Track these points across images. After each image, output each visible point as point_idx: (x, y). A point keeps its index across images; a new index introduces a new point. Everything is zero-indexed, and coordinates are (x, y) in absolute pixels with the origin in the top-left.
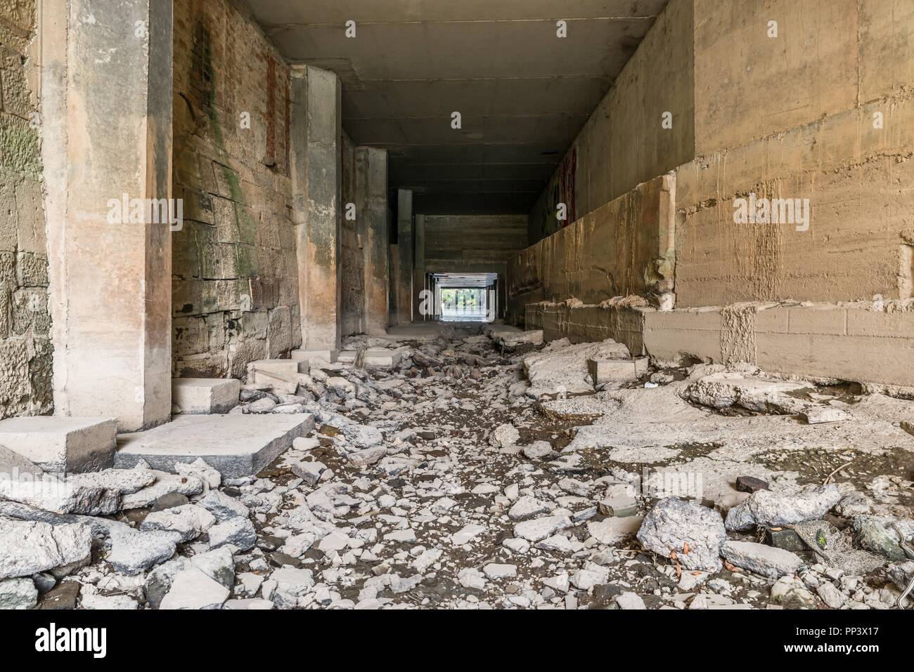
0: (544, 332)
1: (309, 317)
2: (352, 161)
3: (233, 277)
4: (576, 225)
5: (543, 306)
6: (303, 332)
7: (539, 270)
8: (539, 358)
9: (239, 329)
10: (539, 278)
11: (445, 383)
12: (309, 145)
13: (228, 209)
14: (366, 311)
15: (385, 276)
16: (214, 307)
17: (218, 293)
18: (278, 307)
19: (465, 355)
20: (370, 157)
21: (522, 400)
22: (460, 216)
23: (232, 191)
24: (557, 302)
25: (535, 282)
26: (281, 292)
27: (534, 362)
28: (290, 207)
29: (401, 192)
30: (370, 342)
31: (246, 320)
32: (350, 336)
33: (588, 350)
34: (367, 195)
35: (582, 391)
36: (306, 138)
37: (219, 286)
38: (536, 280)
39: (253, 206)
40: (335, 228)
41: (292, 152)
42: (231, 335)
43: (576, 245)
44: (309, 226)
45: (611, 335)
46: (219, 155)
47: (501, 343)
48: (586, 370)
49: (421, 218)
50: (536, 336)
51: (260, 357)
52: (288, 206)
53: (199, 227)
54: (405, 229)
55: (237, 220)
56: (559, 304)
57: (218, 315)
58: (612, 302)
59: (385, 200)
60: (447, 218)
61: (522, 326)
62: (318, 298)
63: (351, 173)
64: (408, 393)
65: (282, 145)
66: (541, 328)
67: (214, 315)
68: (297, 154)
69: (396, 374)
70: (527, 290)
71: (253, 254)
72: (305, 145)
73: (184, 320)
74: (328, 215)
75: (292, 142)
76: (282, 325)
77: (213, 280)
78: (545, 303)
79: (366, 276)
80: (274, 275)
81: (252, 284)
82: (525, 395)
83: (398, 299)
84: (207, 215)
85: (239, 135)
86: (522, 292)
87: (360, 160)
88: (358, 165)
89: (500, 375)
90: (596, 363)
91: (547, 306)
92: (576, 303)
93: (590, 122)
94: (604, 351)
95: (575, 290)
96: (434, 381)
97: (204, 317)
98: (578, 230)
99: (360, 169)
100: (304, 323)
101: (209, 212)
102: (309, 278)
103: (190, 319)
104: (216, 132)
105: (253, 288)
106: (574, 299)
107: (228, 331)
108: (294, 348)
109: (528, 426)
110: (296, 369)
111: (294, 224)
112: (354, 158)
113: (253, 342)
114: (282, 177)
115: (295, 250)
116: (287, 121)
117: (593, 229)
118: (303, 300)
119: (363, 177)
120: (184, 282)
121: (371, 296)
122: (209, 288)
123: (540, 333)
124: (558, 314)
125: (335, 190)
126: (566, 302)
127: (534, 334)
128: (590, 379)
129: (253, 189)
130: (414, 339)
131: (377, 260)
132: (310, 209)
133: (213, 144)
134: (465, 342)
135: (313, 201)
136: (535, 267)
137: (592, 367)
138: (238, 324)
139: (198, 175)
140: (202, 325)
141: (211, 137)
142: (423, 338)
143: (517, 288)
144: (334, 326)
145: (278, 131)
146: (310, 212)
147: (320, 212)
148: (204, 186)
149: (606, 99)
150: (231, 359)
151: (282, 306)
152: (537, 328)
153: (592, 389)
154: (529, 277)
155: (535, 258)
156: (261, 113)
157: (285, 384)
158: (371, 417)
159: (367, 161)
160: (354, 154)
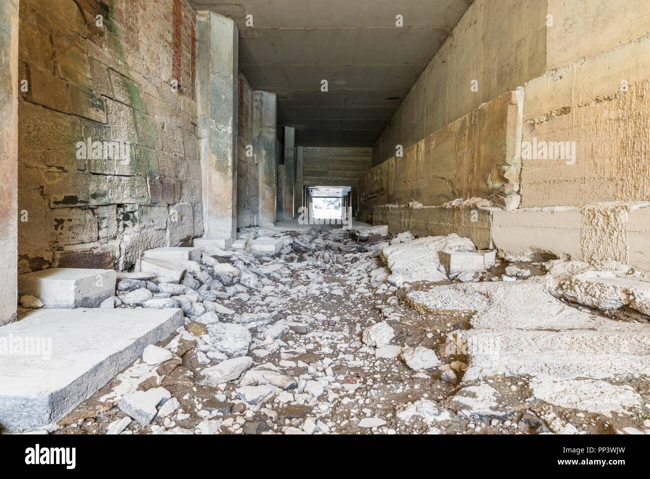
0: (389, 227)
1: (210, 213)
2: (251, 99)
3: (127, 174)
4: (418, 146)
5: (388, 207)
6: (205, 224)
7: (384, 182)
8: (395, 249)
9: (134, 221)
10: (385, 187)
11: (316, 267)
12: (211, 75)
13: (126, 112)
14: (260, 209)
15: (274, 185)
16: (105, 200)
17: (109, 188)
18: (180, 203)
19: (331, 243)
20: (264, 99)
21: (384, 286)
22: (327, 148)
23: (131, 98)
24: (399, 205)
25: (381, 191)
26: (184, 191)
27: (392, 252)
28: (195, 125)
29: (287, 128)
30: (261, 232)
31: (142, 213)
32: (247, 227)
33: (437, 243)
34: (261, 126)
35: (438, 280)
36: (208, 70)
37: (110, 181)
38: (382, 189)
39: (156, 117)
40: (232, 144)
41: (197, 81)
42: (125, 226)
43: (417, 161)
44: (210, 140)
45: (454, 230)
46: (118, 65)
47: (357, 234)
48: (438, 261)
49: (301, 149)
50: (383, 230)
51: (160, 244)
52: (192, 123)
53: (88, 123)
54: (289, 154)
55: (136, 125)
56: (403, 206)
57: (110, 207)
58: (455, 203)
59: (275, 130)
60: (318, 149)
61: (370, 222)
62: (217, 197)
63: (250, 109)
64: (286, 277)
65: (188, 74)
66: (387, 224)
67: (105, 208)
68: (202, 83)
69: (277, 258)
70: (374, 197)
71: (153, 155)
72: (208, 75)
73: (66, 211)
74: (226, 133)
75: (197, 73)
76: (184, 218)
77: (104, 175)
78: (390, 206)
79: (260, 184)
80: (177, 177)
81: (151, 181)
82: (386, 282)
83: (284, 202)
84: (97, 113)
85: (142, 53)
86: (370, 198)
87: (256, 101)
88: (255, 104)
89: (361, 261)
90: (449, 255)
91: (391, 208)
92: (418, 205)
93: (427, 70)
94: (452, 244)
95: (416, 195)
96: (308, 265)
97: (92, 209)
98: (419, 149)
99: (257, 107)
100: (206, 217)
101: (101, 111)
102: (210, 182)
103: (74, 211)
104: (115, 44)
105: (151, 185)
106: (415, 202)
107: (121, 223)
108: (196, 237)
109: (398, 319)
110: (187, 257)
111: (199, 138)
112: (252, 99)
113: (151, 233)
114: (188, 100)
115: (199, 159)
116: (193, 55)
117: (433, 147)
118: (206, 199)
119: (259, 113)
120: (66, 174)
121: (264, 198)
122: (99, 182)
123: (386, 227)
124: (401, 213)
125: (232, 113)
126: (409, 205)
127: (381, 228)
128: (442, 268)
129: (157, 103)
130: (293, 230)
131: (268, 173)
132: (212, 127)
133: (111, 53)
134: (330, 233)
135: (214, 121)
136: (381, 180)
137: (444, 259)
138: (134, 216)
139: (89, 76)
140: (89, 216)
141: (109, 46)
142: (301, 230)
143: (366, 196)
144: (230, 220)
145: (184, 61)
146: (211, 129)
147: (220, 130)
148: (95, 87)
149: (443, 48)
150: (123, 247)
151: (185, 202)
152: (383, 223)
153: (446, 278)
154: (376, 187)
155: (381, 173)
156: (166, 41)
157: (170, 271)
158: (249, 303)
159: (261, 101)
160: (252, 96)
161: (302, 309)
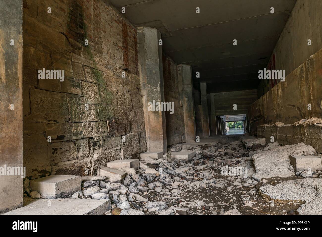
0: (266, 139)
1: (150, 138)
2: (176, 70)
3: (94, 120)
4: (277, 86)
5: (264, 126)
6: (148, 144)
7: (261, 110)
8: (260, 155)
9: (99, 146)
10: (262, 114)
11: (212, 168)
12: (146, 60)
13: (93, 87)
14: (186, 133)
15: (193, 118)
16: (81, 136)
17: (83, 129)
18: (130, 134)
19: (229, 151)
20: (184, 69)
21: (250, 181)
22: (228, 92)
23: (97, 80)
24: (271, 125)
25: (260, 116)
26: (133, 126)
27: (258, 158)
28: (139, 89)
29: (201, 84)
30: (184, 147)
31: (104, 141)
32: (177, 144)
33: (289, 150)
34: (183, 84)
35: (287, 176)
36: (145, 58)
37: (84, 125)
38: (261, 115)
39: (113, 87)
40: (160, 97)
41: (139, 65)
42: (94, 149)
43: (278, 96)
44: (148, 96)
45: (302, 141)
46: (89, 63)
47: (246, 144)
48: (289, 162)
49: (212, 94)
50: (262, 141)
51: (117, 158)
52: (137, 88)
53: (71, 96)
54: (204, 98)
55: (100, 93)
56: (272, 125)
57: (85, 140)
58: (301, 122)
59: (191, 86)
60: (223, 93)
61: (256, 136)
62: (154, 128)
63: (175, 75)
64: (190, 176)
65: (133, 62)
66: (265, 137)
67: (82, 140)
68: (141, 65)
69: (189, 163)
70: (257, 120)
71: (111, 108)
72: (145, 61)
73: (59, 144)
74: (157, 91)
75: (139, 60)
76: (133, 142)
77: (80, 122)
78: (265, 125)
79: (185, 118)
80: (127, 119)
81: (109, 123)
82: (251, 178)
83: (203, 127)
84: (76, 90)
85: (104, 55)
86: (255, 121)
87: (179, 70)
88: (179, 72)
89: (241, 163)
90: (295, 158)
91: (266, 127)
92: (281, 124)
93: (280, 39)
94: (299, 151)
95: (279, 118)
96: (207, 167)
97: (74, 142)
98: (278, 88)
99: (180, 74)
100: (148, 140)
101: (78, 89)
102: (149, 120)
103: (63, 143)
104: (87, 52)
105: (109, 126)
106: (279, 122)
107: (92, 148)
108: (142, 152)
111: (142, 96)
112: (177, 70)
113: (111, 152)
114: (134, 75)
115: (142, 107)
116: (136, 51)
117: (286, 86)
118: (147, 130)
119: (181, 77)
120: (58, 124)
121: (187, 126)
122: (77, 126)
123: (264, 139)
124: (271, 130)
125: (159, 80)
126: (275, 124)
127: (261, 140)
128: (291, 168)
129: (113, 80)
130: (206, 144)
131: (189, 111)
132: (148, 89)
133: (85, 58)
134: (230, 144)
135: (149, 85)
136: (260, 109)
137: (293, 161)
138: (99, 143)
139: (72, 71)
140: (72, 145)
141: (84, 54)
142: (211, 143)
143: (253, 119)
144: (162, 141)
145: (130, 55)
146: (148, 90)
147: (153, 90)
148: (75, 76)
149: (287, 24)
150: (93, 161)
151: (134, 133)
152: (263, 137)
153: (294, 175)
154: (258, 114)
155: (259, 105)
156: (119, 46)
157: (115, 175)
158: (161, 193)
159: (182, 70)
160: (177, 68)
161: (192, 198)
